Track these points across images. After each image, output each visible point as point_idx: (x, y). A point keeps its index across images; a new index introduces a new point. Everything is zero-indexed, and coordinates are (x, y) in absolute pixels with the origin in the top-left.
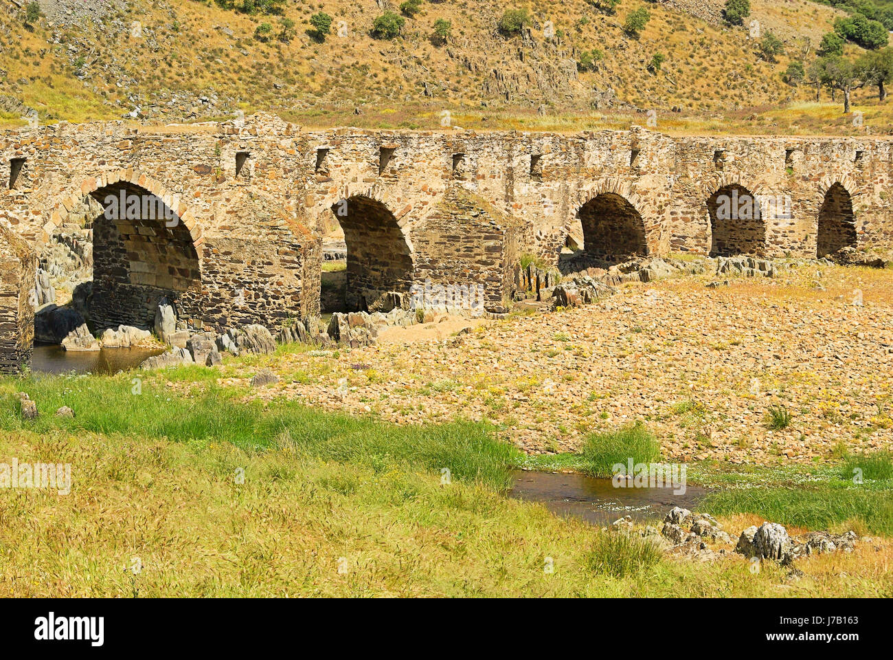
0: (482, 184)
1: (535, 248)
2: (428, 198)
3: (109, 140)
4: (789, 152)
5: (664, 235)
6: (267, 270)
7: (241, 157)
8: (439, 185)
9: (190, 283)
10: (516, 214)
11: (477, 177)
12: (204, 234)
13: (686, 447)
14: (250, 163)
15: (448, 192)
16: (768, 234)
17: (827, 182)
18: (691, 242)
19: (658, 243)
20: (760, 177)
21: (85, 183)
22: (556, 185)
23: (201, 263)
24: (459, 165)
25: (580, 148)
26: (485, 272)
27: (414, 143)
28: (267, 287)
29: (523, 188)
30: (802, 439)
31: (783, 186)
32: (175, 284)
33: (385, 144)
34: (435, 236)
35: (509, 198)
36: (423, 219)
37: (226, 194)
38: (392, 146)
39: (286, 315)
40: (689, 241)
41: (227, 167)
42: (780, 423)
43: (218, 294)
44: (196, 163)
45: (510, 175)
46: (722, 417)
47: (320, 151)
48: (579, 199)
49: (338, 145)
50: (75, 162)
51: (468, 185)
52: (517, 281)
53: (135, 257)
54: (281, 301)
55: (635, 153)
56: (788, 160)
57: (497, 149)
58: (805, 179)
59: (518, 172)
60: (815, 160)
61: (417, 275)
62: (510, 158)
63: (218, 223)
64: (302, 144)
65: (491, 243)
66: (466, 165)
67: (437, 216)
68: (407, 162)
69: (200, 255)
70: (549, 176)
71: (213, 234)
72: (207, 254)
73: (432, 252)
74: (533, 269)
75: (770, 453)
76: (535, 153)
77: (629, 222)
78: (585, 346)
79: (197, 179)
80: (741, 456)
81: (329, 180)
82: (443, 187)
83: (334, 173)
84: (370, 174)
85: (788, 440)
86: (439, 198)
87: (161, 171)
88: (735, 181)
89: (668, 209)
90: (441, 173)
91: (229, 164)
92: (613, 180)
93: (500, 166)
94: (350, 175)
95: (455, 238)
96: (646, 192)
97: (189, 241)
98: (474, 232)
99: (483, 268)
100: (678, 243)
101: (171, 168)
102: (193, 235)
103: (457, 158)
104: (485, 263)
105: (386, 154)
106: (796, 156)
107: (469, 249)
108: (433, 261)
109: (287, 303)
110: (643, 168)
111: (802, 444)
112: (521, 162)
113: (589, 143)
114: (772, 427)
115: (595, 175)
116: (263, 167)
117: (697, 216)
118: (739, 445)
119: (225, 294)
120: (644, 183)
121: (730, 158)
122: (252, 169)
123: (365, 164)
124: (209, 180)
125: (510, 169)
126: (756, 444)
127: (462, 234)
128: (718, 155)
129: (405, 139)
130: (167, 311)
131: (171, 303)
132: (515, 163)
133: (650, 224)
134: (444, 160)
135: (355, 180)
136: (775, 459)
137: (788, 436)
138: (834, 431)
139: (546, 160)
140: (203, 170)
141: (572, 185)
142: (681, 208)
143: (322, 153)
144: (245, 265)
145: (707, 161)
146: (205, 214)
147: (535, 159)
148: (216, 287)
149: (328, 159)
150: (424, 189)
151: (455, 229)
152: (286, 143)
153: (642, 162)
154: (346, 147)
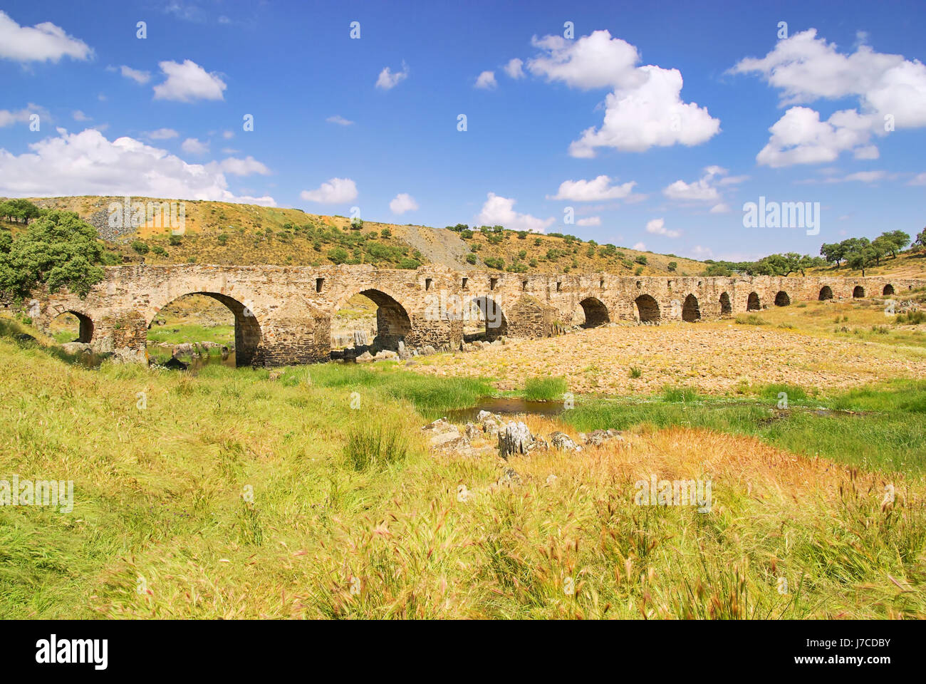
0: (536, 293)
1: (561, 318)
2: (512, 298)
3: (365, 272)
4: (669, 282)
5: (616, 314)
6: (437, 324)
7: (428, 281)
8: (518, 293)
9: (408, 332)
10: (552, 305)
11: (533, 290)
12: (412, 311)
13: (585, 387)
14: (432, 284)
15: (521, 296)
16: (661, 314)
17: (686, 294)
18: (627, 316)
19: (614, 317)
20: (657, 292)
21: (354, 289)
22: (568, 294)
23: (412, 323)
24: (526, 286)
25: (578, 280)
26: (535, 326)
27: (506, 277)
28: (437, 331)
29: (554, 295)
30: (647, 382)
31: (667, 295)
32: (403, 332)
33: (493, 277)
34: (515, 313)
35: (548, 299)
36: (511, 307)
37: (422, 295)
38: (496, 278)
39: (445, 342)
40: (626, 316)
41: (422, 284)
42: (636, 375)
43: (418, 335)
44: (407, 282)
45: (548, 289)
46: (607, 373)
47: (463, 279)
48: (578, 299)
49: (472, 277)
50: (349, 281)
51: (530, 293)
52: (552, 330)
53: (390, 323)
54: (442, 337)
55: (602, 282)
56: (669, 285)
57: (542, 280)
58: (677, 292)
59: (551, 289)
60: (681, 285)
61: (509, 328)
62: (548, 283)
63: (418, 307)
64: (456, 276)
65: (537, 314)
66: (528, 286)
67: (517, 305)
68: (503, 284)
69: (411, 320)
70: (565, 290)
71: (416, 311)
72: (414, 319)
73: (514, 319)
74: (558, 326)
75: (629, 389)
76: (559, 281)
77: (602, 309)
78: (561, 349)
79: (408, 289)
80: (612, 391)
81: (469, 290)
82: (519, 294)
83: (470, 288)
84: (487, 288)
85: (638, 383)
86: (518, 298)
87: (391, 285)
88: (646, 293)
89: (617, 304)
90: (518, 288)
91: (423, 284)
92: (592, 292)
93: (543, 286)
94: (478, 289)
95: (523, 313)
96: (607, 297)
97: (406, 314)
98: (530, 311)
99: (534, 324)
100: (622, 317)
101: (395, 284)
102: (408, 312)
103: (525, 283)
104: (535, 323)
105: (493, 281)
106: (672, 283)
107: (529, 317)
108: (515, 323)
109: (444, 337)
110: (606, 288)
111: (646, 385)
112: (553, 285)
113: (582, 278)
114: (631, 377)
115: (585, 290)
116: (438, 285)
117: (629, 306)
118: (612, 386)
119: (421, 335)
120: (606, 294)
121: (643, 284)
122: (433, 285)
123: (484, 285)
124: (413, 289)
125: (548, 287)
126: (621, 385)
127: (526, 311)
128: (638, 283)
129: (501, 275)
130: (401, 344)
131: (403, 340)
132: (550, 285)
133: (610, 310)
134: (519, 283)
135: (480, 291)
136: (629, 392)
137: (640, 381)
138: (665, 378)
139: (563, 285)
140: (411, 286)
141: (575, 294)
142: (623, 303)
143: (465, 280)
144: (428, 323)
145: (634, 285)
146: (413, 303)
147: (559, 284)
148: (418, 332)
149: (468, 282)
150: (511, 295)
151: (523, 309)
152: (448, 275)
153: (605, 285)
154: (476, 278)
